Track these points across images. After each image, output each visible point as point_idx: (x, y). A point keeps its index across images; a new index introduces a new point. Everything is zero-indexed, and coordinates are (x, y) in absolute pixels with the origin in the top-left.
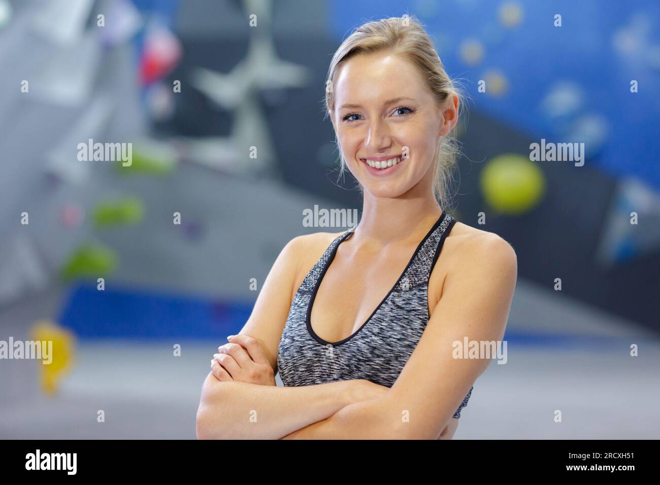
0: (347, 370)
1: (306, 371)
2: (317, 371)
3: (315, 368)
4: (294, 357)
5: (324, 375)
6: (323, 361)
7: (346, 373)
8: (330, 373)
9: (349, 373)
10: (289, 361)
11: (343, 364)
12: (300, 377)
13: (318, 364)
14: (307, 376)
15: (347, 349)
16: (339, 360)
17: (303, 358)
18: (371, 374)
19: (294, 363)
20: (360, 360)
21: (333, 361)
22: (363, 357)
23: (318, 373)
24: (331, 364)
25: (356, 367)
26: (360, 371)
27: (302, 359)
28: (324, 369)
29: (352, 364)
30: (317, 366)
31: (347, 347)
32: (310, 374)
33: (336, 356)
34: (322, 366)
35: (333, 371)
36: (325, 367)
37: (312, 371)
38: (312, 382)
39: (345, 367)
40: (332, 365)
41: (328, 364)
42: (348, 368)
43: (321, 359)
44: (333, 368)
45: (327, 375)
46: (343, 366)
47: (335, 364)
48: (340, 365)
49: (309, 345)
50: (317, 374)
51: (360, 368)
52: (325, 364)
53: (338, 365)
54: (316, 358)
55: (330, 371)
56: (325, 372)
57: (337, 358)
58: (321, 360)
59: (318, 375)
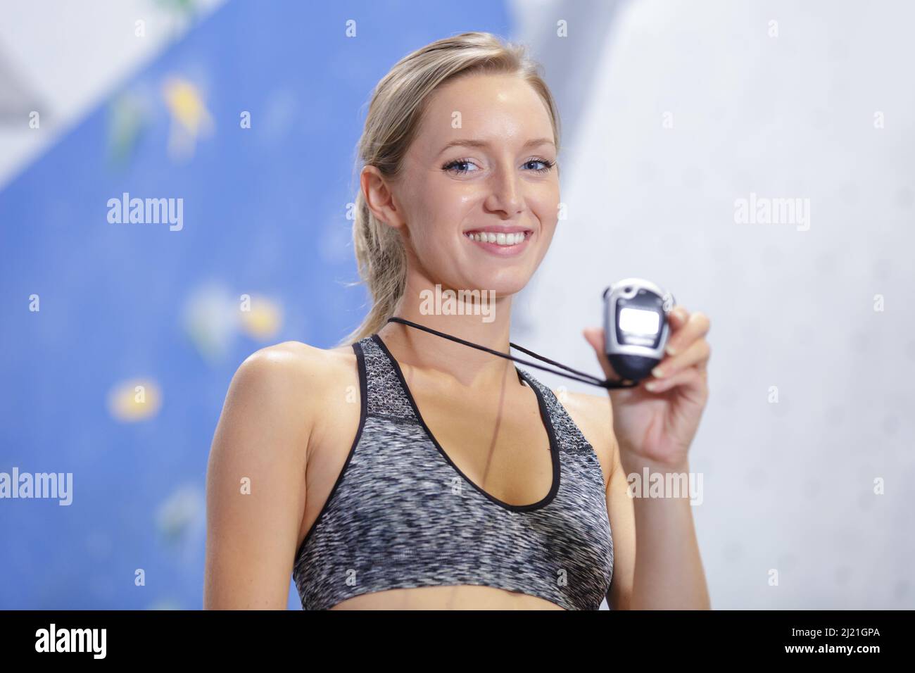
0: (543, 552)
1: (471, 538)
2: (489, 544)
3: (487, 537)
4: (453, 512)
5: (499, 551)
6: (501, 529)
7: (540, 556)
8: (511, 552)
9: (546, 557)
10: (442, 516)
11: (537, 541)
12: (458, 547)
13: (492, 533)
14: (471, 546)
15: (544, 520)
16: (529, 534)
17: (470, 516)
18: (584, 566)
19: (454, 522)
20: (571, 541)
21: (517, 533)
22: (577, 538)
23: (491, 546)
24: (514, 537)
25: (562, 550)
26: (570, 558)
27: (468, 518)
28: (501, 543)
29: (556, 544)
30: (491, 535)
31: (543, 518)
32: (477, 545)
33: (524, 527)
34: (498, 537)
35: (516, 548)
36: (504, 539)
37: (480, 541)
38: (475, 558)
39: (540, 547)
40: (516, 539)
41: (510, 537)
42: (545, 550)
43: (497, 526)
44: (517, 544)
45: (506, 553)
46: (536, 545)
47: (520, 539)
48: (530, 542)
49: (476, 499)
50: (487, 547)
51: (571, 553)
52: (504, 535)
53: (526, 542)
54: (489, 521)
55: (512, 547)
56: (503, 547)
57: (525, 530)
58: (498, 528)
59: (488, 550)
